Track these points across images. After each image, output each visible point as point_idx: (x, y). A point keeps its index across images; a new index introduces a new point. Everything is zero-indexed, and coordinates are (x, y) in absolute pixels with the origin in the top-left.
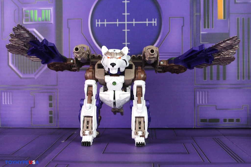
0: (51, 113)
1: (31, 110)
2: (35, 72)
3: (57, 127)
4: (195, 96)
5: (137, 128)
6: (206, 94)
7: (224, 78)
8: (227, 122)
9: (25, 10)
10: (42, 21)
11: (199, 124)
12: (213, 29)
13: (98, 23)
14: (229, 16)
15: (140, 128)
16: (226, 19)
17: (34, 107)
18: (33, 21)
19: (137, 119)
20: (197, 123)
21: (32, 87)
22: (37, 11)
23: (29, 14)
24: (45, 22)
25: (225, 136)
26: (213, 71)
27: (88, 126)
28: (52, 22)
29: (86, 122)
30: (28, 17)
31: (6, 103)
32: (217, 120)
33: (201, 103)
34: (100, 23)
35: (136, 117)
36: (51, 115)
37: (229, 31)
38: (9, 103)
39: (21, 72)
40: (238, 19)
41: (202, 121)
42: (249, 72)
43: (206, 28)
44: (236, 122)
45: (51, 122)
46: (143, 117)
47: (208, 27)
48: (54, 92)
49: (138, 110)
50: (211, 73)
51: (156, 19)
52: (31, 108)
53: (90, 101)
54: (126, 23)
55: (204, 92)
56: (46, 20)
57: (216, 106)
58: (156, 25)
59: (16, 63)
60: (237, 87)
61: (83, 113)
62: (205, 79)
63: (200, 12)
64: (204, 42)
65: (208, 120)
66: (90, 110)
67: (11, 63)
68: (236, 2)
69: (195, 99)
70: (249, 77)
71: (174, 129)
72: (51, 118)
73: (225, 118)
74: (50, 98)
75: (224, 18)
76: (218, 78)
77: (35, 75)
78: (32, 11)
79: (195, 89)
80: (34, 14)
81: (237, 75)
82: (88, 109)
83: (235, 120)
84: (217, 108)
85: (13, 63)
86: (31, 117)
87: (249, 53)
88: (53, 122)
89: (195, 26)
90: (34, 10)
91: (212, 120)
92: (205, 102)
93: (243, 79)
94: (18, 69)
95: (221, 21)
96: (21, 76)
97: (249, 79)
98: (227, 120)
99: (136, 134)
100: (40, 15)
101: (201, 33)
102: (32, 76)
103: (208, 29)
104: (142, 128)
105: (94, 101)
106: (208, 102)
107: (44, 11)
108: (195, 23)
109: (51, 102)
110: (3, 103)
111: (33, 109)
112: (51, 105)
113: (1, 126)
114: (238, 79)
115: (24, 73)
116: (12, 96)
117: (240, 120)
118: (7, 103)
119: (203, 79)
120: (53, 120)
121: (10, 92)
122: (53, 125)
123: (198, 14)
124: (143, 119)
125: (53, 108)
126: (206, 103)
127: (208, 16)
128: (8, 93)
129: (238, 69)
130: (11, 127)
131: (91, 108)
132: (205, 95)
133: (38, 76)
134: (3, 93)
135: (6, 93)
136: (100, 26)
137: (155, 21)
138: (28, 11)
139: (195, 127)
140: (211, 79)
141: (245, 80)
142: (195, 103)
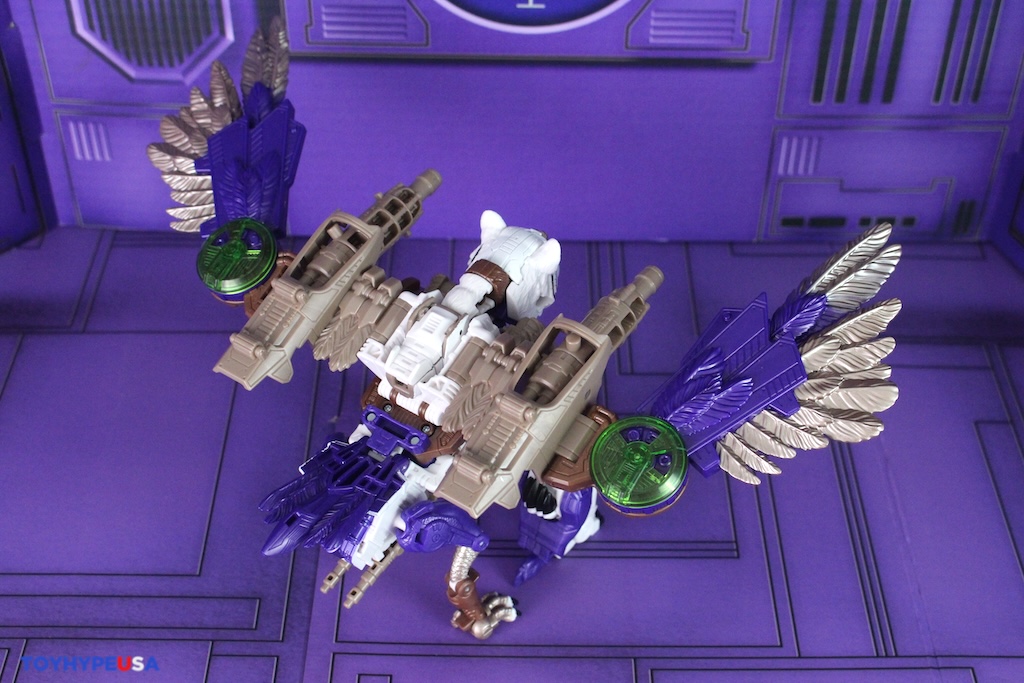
2: (181, 60)
4: (773, 149)
6: (815, 143)
7: (888, 96)
11: (774, 232)
20: (767, 229)
31: (88, 157)
32: (838, 221)
33: (791, 170)
38: (98, 157)
39: (128, 58)
41: (787, 222)
42: (980, 80)
44: (902, 229)
50: (843, 81)
55: (805, 142)
57: (841, 181)
59: (102, 28)
60: (928, 124)
62: (817, 97)
65: (807, 221)
67: (85, 28)
69: (770, 160)
70: (976, 95)
71: (686, 243)
73: (867, 216)
76: (865, 96)
77: (186, 72)
81: (935, 87)
83: (899, 221)
84: (845, 187)
85: (91, 28)
91: (820, 221)
92: (806, 170)
93: (956, 99)
94: (115, 48)
96: (132, 72)
97: (975, 100)
98: (873, 220)
102: (173, 75)
106: (815, 168)
110: (78, 156)
113: (85, 221)
114: (937, 98)
115: (140, 64)
116: (107, 134)
117: (917, 221)
118: (92, 154)
119: (811, 98)
121: (96, 124)
126: (811, 170)
128: (91, 126)
132: (809, 149)
133: (195, 75)
134: (72, 126)
135: (81, 126)
139: (762, 239)
140: (840, 97)
141: (960, 103)
142: (769, 172)
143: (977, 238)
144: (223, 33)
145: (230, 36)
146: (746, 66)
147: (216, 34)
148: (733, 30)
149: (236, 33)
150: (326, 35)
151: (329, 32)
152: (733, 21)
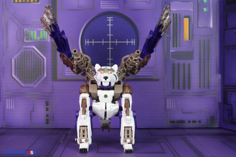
0: (47, 116)
1: (31, 114)
2: (34, 82)
3: (53, 128)
4: (166, 102)
5: (126, 137)
6: (175, 100)
7: (189, 88)
8: (191, 123)
9: (26, 31)
10: (40, 39)
11: (169, 125)
12: (181, 48)
13: (87, 42)
14: (193, 38)
15: (128, 136)
16: (190, 40)
17: (33, 111)
18: (33, 39)
19: (126, 128)
20: (167, 124)
21: (32, 95)
22: (36, 31)
23: (29, 34)
24: (42, 41)
25: (190, 135)
26: (180, 82)
27: (84, 134)
28: (49, 41)
29: (82, 131)
30: (28, 36)
31: (9, 108)
32: (183, 122)
33: (170, 108)
34: (88, 42)
35: (125, 127)
36: (47, 118)
37: (193, 50)
38: (12, 108)
39: (22, 82)
40: (200, 40)
41: (171, 122)
42: (209, 83)
43: (175, 47)
44: (198, 123)
45: (47, 123)
46: (131, 127)
47: (176, 47)
48: (50, 99)
49: (127, 121)
50: (179, 84)
51: (134, 40)
52: (31, 111)
53: (84, 112)
54: (110, 42)
55: (173, 99)
56: (43, 39)
57: (182, 110)
58: (134, 44)
59: (18, 74)
60: (200, 95)
61: (79, 124)
62: (174, 88)
63: (170, 34)
64: (173, 58)
65: (176, 122)
66: (85, 120)
67: (14, 74)
68: (199, 26)
69: (165, 105)
70: (209, 86)
71: (148, 129)
72: (47, 120)
73: (189, 120)
74: (47, 104)
75: (189, 39)
76: (184, 88)
77: (35, 85)
78: (32, 32)
79: (166, 97)
80: (34, 34)
81: (199, 85)
82: (83, 120)
83: (197, 121)
84: (183, 112)
85: (15, 74)
86: (31, 120)
87: (208, 68)
88: (49, 123)
89: (166, 45)
90: (33, 30)
91: (179, 122)
92: (174, 107)
93: (204, 88)
94: (20, 79)
95: (187, 41)
96: (23, 85)
97: (208, 88)
98: (191, 122)
99: (125, 141)
100: (38, 34)
101: (171, 51)
102: (32, 85)
103: (176, 48)
104: (130, 136)
105: (88, 112)
106: (176, 107)
107: (42, 31)
108: (166, 43)
109: (47, 107)
110: (7, 108)
111: (32, 112)
112: (47, 109)
113: (6, 126)
114: (200, 88)
115: (25, 83)
116: (15, 101)
117: (201, 122)
119: (172, 88)
120: (49, 122)
121: (12, 99)
122: (49, 126)
123: (169, 36)
124: (131, 128)
125: (49, 111)
127: (176, 37)
128: (11, 99)
129: (200, 81)
130: (14, 128)
131: (86, 118)
132: (174, 102)
133: (36, 85)
134: (7, 99)
135: (9, 100)
136: (88, 44)
137: (133, 41)
138: (29, 31)
139: (166, 127)
140: (179, 88)
141: (205, 89)
142: (165, 108)
143: (217, 127)
144: (44, 74)
145: (45, 75)
146: (157, 80)
147: (42, 75)
148: (153, 71)
149: (47, 74)
150: (66, 74)
151: (67, 73)
152: (153, 69)
